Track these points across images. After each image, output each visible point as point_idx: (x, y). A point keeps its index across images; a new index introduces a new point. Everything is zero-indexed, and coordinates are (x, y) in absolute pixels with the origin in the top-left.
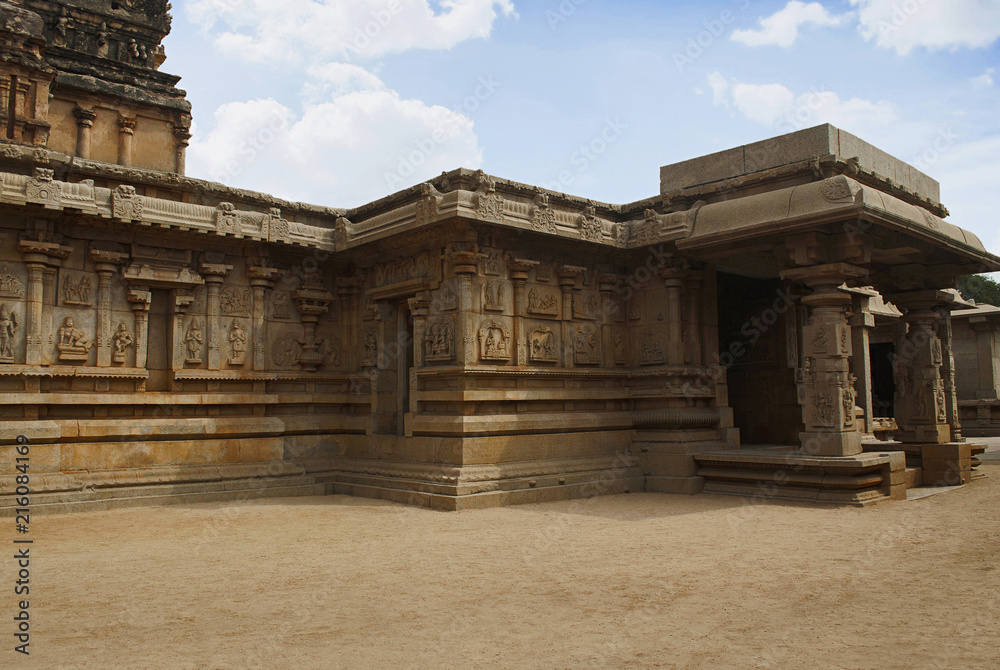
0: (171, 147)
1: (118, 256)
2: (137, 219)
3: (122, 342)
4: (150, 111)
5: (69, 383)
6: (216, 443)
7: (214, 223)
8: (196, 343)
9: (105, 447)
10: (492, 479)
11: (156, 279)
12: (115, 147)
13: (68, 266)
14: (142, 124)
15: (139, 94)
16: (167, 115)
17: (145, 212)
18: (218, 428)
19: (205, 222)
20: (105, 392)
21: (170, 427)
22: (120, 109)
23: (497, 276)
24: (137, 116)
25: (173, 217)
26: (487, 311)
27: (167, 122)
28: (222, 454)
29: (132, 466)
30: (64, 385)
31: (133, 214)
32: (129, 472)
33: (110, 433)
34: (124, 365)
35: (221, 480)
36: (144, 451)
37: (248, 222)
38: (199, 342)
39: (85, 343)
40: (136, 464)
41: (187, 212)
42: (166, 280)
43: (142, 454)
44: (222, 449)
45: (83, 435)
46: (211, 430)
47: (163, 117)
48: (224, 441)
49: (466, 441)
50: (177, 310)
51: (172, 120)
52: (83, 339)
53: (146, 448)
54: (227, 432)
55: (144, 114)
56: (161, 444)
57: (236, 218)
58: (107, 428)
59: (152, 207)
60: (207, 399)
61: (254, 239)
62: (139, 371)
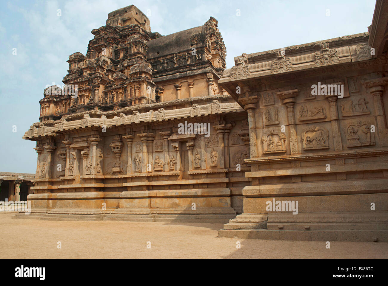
0: (206, 87)
1: (166, 132)
2: (164, 119)
3: (173, 162)
4: (198, 77)
5: (157, 178)
6: (202, 199)
7: (190, 113)
8: (198, 160)
9: (164, 200)
10: (254, 222)
11: (178, 138)
12: (188, 93)
13: (156, 139)
14: (196, 82)
15: (192, 73)
16: (203, 76)
17: (167, 116)
18: (202, 193)
19: (187, 113)
20: (167, 180)
21: (184, 193)
22: (188, 80)
23: (274, 105)
24: (194, 80)
25: (181, 114)
26: (268, 126)
27: (204, 78)
28: (204, 204)
29: (172, 207)
30: (157, 179)
31: (162, 118)
32: (171, 209)
33: (166, 195)
34: (174, 170)
35: (199, 214)
36: (176, 201)
37: (204, 109)
38: (199, 159)
39: (161, 164)
40: (174, 206)
41: (182, 112)
42: (182, 138)
43: (175, 202)
44: (204, 201)
45: (158, 195)
46: (199, 194)
47: (202, 77)
48: (205, 198)
49: (245, 200)
50: (188, 148)
51: (205, 77)
52: (161, 163)
53: (176, 200)
54: (206, 194)
55: (195, 79)
56: (182, 199)
57: (198, 109)
58: (165, 193)
59: (170, 113)
60: (199, 181)
61: (205, 115)
62: (177, 172)
